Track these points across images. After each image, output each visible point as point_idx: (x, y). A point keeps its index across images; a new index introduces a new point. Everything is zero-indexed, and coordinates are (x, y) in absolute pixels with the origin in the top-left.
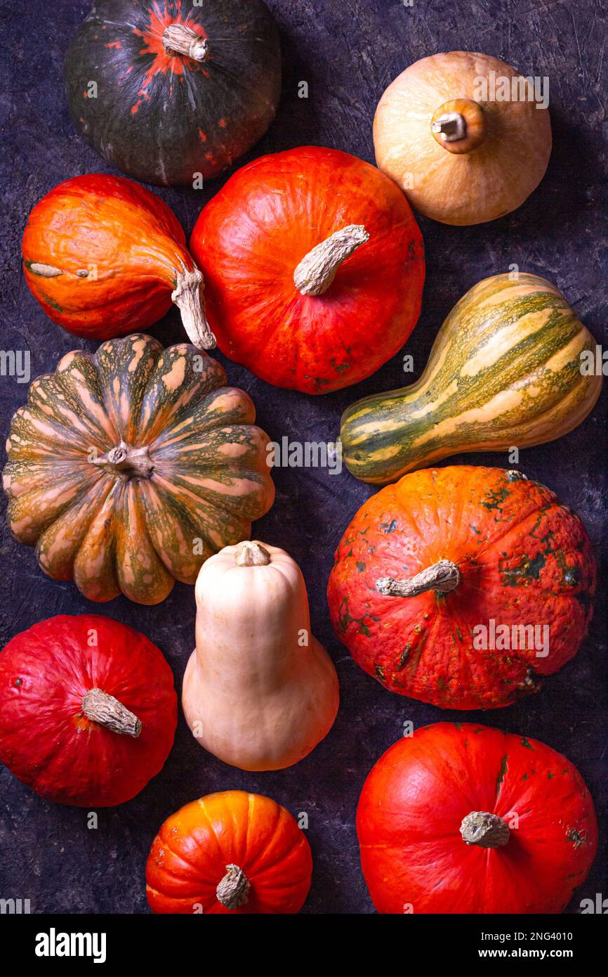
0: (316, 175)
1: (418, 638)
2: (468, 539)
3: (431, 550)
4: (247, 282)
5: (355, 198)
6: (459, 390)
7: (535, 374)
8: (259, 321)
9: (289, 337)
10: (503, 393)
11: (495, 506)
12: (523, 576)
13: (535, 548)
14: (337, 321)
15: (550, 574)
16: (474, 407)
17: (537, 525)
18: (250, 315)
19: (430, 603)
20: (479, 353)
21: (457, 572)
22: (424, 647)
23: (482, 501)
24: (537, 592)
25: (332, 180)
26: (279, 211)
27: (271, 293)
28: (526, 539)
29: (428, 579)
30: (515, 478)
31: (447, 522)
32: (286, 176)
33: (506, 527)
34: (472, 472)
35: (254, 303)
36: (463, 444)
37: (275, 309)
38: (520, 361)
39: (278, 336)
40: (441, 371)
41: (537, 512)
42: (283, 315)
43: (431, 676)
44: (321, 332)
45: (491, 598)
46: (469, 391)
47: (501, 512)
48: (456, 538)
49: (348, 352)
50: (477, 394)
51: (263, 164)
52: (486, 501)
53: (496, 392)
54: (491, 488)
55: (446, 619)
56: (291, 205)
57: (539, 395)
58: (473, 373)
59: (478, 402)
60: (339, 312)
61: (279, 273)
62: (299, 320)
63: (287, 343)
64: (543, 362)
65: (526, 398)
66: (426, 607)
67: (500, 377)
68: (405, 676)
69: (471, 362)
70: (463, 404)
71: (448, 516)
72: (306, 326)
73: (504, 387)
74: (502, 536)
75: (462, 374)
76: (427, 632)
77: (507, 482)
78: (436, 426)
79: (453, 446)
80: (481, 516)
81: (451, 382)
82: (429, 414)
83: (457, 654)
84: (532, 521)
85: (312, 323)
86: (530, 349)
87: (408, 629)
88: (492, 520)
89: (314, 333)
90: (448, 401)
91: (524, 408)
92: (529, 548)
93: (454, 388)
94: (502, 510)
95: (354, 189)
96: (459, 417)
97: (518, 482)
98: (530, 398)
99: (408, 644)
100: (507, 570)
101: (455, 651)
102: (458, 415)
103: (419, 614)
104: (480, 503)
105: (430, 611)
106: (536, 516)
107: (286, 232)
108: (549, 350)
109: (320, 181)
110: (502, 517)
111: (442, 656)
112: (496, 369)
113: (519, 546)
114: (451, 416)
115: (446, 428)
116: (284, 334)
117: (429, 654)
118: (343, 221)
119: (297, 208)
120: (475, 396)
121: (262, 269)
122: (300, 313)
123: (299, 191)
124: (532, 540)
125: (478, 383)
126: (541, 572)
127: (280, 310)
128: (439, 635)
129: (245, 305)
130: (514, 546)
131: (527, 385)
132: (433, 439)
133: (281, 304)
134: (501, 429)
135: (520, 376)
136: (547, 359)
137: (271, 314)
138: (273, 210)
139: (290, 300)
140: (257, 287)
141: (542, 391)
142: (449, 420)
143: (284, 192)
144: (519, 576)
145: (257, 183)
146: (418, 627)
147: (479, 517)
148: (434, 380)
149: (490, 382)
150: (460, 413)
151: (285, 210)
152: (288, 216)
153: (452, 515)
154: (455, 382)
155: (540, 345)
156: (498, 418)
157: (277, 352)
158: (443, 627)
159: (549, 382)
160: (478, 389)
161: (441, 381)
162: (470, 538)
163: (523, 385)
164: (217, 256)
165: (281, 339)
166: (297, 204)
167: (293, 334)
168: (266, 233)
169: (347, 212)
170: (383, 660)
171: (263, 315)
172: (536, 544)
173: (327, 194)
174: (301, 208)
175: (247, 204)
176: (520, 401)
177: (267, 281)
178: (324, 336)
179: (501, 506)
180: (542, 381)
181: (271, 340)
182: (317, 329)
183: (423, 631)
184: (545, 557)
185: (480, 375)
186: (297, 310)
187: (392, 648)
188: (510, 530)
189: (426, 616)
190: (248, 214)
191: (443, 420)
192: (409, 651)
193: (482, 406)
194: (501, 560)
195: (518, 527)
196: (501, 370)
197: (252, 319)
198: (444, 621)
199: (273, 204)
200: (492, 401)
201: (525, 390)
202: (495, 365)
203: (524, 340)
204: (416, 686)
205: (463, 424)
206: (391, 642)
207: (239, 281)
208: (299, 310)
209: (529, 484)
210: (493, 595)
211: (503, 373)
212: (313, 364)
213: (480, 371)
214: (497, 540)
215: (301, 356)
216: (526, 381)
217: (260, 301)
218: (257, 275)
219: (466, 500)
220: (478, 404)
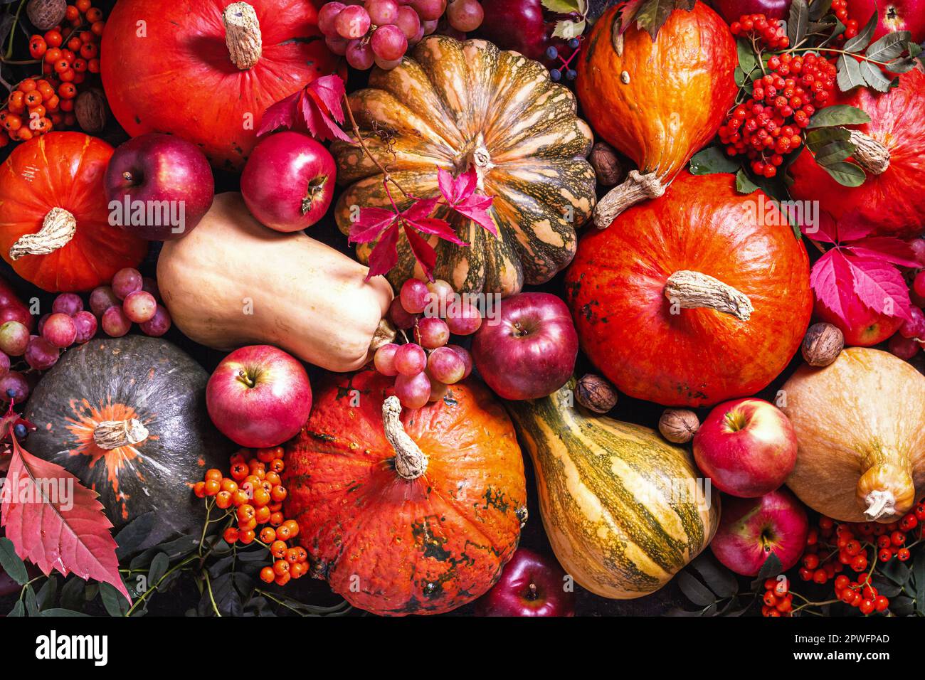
0: (785, 308)
1: (345, 447)
2: (452, 479)
3: (435, 444)
4: (686, 226)
5: (758, 344)
6: (596, 457)
7: (621, 532)
8: (645, 233)
9: (625, 261)
10: (599, 501)
11: (489, 501)
12: (425, 541)
13: (455, 549)
14: (636, 312)
15: (432, 568)
16: (581, 474)
17: (478, 546)
18: (652, 225)
19: (382, 453)
20: (636, 473)
21: (418, 475)
22: (335, 455)
23: (492, 487)
24: (411, 558)
25: (779, 323)
26: (755, 266)
27: (672, 248)
28: (462, 537)
29: (406, 448)
30: (520, 516)
31: (465, 456)
32: (787, 278)
33: (471, 515)
34: (518, 472)
35: (664, 230)
36: (542, 465)
37: (655, 250)
38: (633, 517)
39: (628, 250)
40: (614, 436)
41: (490, 543)
42: (648, 258)
43: (308, 467)
44: (627, 294)
45: (398, 513)
46: (596, 467)
47: (484, 508)
48: (450, 468)
49: (604, 319)
50: (595, 475)
51: (801, 256)
52: (492, 492)
53: (598, 495)
54: (506, 493)
55: (368, 471)
56: (758, 279)
57: (599, 538)
58: (615, 470)
59: (586, 477)
60: (645, 314)
61: (691, 259)
62: (642, 273)
63: (620, 259)
64: (633, 538)
65: (595, 525)
66: (377, 450)
67: (613, 497)
68: (304, 441)
69: (626, 466)
70: (582, 462)
71: (471, 456)
72: (635, 280)
73: (605, 503)
74: (461, 514)
75: (612, 459)
76: (352, 455)
77: (515, 509)
78: (558, 437)
79: (539, 455)
80: (477, 489)
81: (603, 448)
82: (569, 429)
83: (336, 489)
84: (480, 541)
85: (638, 286)
86: (645, 525)
87: (351, 436)
88: (475, 501)
89: (627, 286)
90: (584, 447)
91: (585, 525)
92: (454, 542)
93: (598, 451)
94: (487, 508)
95: (766, 344)
96: (568, 458)
97: (516, 519)
98: (596, 529)
99: (337, 440)
100: (428, 525)
101: (338, 487)
102: (571, 458)
103: (368, 444)
104: (489, 485)
105: (373, 455)
106: (487, 543)
107: (732, 270)
108: (646, 544)
109: (780, 310)
110: (480, 509)
111: (331, 475)
112: (623, 493)
113: (453, 531)
114: (569, 451)
115: (557, 446)
116: (629, 257)
117: (330, 461)
118: (737, 329)
119: (754, 284)
120: (591, 473)
121: (698, 241)
122: (648, 275)
123: (771, 288)
124: (463, 543)
125: (605, 475)
126: (432, 558)
127: (654, 255)
128: (351, 467)
129: (663, 222)
130: (453, 527)
131: (608, 526)
132: (545, 436)
133: (659, 257)
134: (562, 503)
135: (616, 517)
136: (636, 542)
137: (651, 246)
138: (755, 260)
139: (663, 267)
140: (680, 235)
141: (604, 540)
142: (565, 449)
143: (772, 273)
144: (425, 538)
145: (783, 248)
146: (356, 446)
147: (475, 487)
148: (603, 430)
149: (608, 487)
150: (573, 460)
151: (754, 271)
152: (748, 274)
153: (473, 460)
154: (605, 452)
155: (650, 534)
156: (572, 499)
157: (612, 248)
158: (360, 470)
159: (614, 547)
160: (599, 476)
161: (602, 437)
162: (453, 482)
163: (608, 521)
164: (715, 199)
165: (625, 253)
166: (759, 285)
167: (628, 266)
168: (733, 250)
169: (745, 334)
170: (316, 417)
171: (650, 238)
172: (459, 548)
173: (765, 316)
174: (754, 288)
175: (764, 235)
176: (591, 520)
177: (685, 246)
178: (622, 297)
179: (491, 507)
180: (614, 540)
181: (625, 244)
182: (631, 291)
183: (351, 451)
184: (448, 560)
185: (614, 477)
186: (651, 272)
187: (330, 423)
188: (468, 520)
189: (368, 452)
190: (753, 235)
191: (564, 443)
192: (330, 441)
193: (583, 481)
194: (437, 516)
195: (473, 528)
196: (621, 498)
197: (649, 227)
198: (366, 471)
199: (761, 260)
200: (589, 491)
201: (604, 524)
202: (626, 491)
203: (653, 517)
204: (296, 453)
205: (563, 464)
206: (336, 421)
207: (688, 218)
208: (651, 275)
209: (516, 531)
210: (401, 514)
211: (618, 500)
212: (596, 283)
213: (618, 477)
214: (456, 509)
215: (604, 271)
216: (612, 524)
217: (665, 237)
218: (693, 236)
219: (489, 471)
220: (584, 477)
